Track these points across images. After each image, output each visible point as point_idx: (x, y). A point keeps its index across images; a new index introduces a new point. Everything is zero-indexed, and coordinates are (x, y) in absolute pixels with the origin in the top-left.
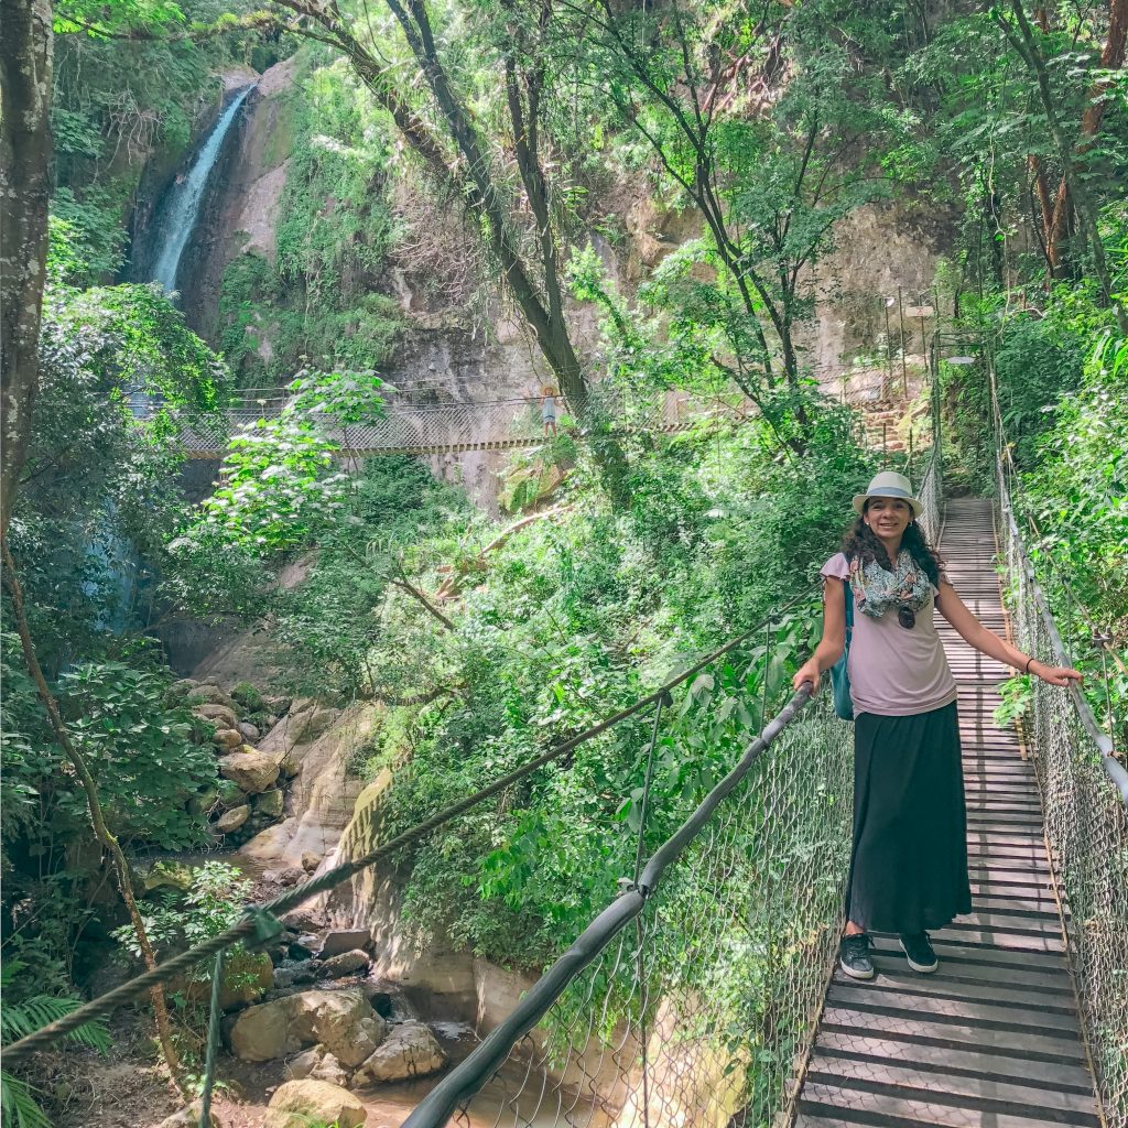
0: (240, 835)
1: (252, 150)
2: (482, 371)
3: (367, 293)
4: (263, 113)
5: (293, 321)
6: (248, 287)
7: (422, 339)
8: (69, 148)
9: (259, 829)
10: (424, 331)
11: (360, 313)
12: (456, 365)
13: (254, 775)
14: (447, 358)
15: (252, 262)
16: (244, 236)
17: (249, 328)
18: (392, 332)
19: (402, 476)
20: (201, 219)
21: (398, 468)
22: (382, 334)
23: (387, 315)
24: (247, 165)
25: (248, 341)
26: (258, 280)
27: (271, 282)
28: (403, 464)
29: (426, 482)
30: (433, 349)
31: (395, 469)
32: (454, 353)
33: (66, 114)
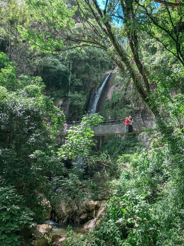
0: (85, 220)
1: (110, 83)
2: (147, 118)
3: (126, 105)
4: (112, 76)
5: (114, 111)
6: (107, 106)
7: (136, 112)
8: (76, 85)
9: (89, 220)
10: (136, 111)
11: (125, 109)
12: (142, 117)
13: (89, 207)
14: (140, 116)
15: (108, 102)
16: (107, 97)
17: (107, 113)
18: (130, 111)
19: (132, 140)
20: (101, 96)
21: (131, 139)
22: (128, 112)
23: (130, 108)
24: (109, 85)
25: (107, 116)
26: (109, 105)
27: (111, 104)
28: (132, 138)
29: (137, 142)
30: (138, 114)
31: (130, 139)
32: (142, 115)
33: (76, 79)
